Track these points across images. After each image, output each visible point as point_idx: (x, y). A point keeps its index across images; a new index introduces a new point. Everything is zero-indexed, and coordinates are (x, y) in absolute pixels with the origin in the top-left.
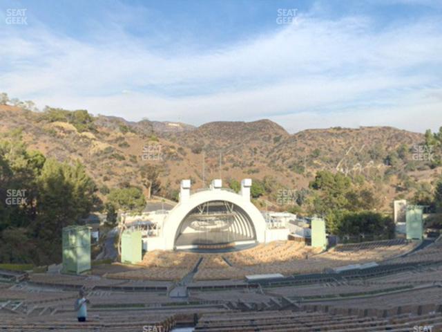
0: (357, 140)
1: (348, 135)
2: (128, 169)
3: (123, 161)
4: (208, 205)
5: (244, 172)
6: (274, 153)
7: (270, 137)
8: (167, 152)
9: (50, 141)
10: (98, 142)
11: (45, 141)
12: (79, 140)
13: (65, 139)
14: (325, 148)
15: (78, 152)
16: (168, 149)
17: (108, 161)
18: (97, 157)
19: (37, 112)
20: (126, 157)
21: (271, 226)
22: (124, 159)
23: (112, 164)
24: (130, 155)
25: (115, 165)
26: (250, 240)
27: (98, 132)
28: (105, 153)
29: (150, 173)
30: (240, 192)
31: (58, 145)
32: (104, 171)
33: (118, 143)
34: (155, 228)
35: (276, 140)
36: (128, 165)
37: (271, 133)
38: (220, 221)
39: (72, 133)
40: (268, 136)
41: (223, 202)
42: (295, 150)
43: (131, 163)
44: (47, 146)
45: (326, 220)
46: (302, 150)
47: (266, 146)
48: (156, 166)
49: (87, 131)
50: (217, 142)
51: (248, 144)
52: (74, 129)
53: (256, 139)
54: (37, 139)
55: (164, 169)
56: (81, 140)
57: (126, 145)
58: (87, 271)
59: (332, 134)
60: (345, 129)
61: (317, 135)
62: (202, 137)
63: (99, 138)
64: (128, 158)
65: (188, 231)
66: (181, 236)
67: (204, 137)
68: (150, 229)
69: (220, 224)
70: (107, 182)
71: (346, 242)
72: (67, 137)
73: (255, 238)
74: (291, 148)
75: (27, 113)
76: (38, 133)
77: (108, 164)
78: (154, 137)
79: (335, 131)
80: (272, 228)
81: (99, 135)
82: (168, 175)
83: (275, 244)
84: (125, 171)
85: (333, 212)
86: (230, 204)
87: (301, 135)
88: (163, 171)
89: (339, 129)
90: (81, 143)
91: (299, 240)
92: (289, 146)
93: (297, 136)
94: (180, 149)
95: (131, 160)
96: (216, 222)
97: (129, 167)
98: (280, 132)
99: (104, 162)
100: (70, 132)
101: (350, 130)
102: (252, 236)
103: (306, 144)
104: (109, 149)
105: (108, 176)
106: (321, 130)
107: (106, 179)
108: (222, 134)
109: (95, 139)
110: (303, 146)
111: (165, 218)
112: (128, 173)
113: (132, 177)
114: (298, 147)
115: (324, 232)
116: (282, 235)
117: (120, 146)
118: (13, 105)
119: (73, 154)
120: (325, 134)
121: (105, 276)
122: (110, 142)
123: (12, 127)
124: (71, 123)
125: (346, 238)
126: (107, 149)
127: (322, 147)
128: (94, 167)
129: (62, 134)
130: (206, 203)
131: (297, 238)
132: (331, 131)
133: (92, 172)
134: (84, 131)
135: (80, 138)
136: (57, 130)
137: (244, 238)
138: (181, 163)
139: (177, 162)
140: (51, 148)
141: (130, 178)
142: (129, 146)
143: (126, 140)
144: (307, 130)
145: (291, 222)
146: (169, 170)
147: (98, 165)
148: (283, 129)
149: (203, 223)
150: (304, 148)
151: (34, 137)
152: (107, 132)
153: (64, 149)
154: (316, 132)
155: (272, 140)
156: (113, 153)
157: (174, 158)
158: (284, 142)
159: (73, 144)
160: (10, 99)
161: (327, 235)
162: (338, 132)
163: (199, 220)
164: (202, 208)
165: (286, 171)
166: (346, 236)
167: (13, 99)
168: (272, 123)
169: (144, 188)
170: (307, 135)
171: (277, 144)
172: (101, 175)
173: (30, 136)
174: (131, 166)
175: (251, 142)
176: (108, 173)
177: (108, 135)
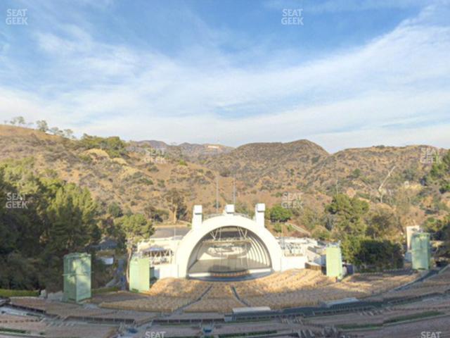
0: (401, 159)
1: (391, 153)
2: (156, 194)
3: (150, 186)
4: (220, 231)
5: (272, 195)
6: (311, 175)
7: (308, 157)
8: (194, 176)
9: (84, 168)
10: (127, 168)
11: (79, 169)
12: (110, 166)
13: (97, 165)
14: (367, 168)
15: (109, 177)
16: (195, 173)
17: (136, 186)
18: (125, 182)
19: (74, 139)
20: (154, 182)
21: (289, 253)
22: (152, 183)
23: (140, 188)
24: (158, 180)
25: (143, 190)
26: (267, 267)
27: (130, 158)
28: (134, 178)
29: (175, 197)
30: (254, 218)
31: (90, 172)
32: (132, 196)
33: (148, 167)
34: (168, 255)
35: (315, 160)
36: (155, 190)
37: (309, 153)
38: (238, 248)
39: (105, 159)
40: (305, 156)
41: (236, 227)
42: (334, 171)
43: (158, 188)
44: (80, 172)
45: (341, 248)
46: (342, 170)
47: (304, 167)
48: (183, 190)
49: (118, 157)
50: (253, 164)
51: (285, 166)
52: (106, 155)
53: (294, 160)
54: (71, 166)
55: (191, 193)
56: (112, 166)
57: (155, 170)
58: (86, 299)
59: (374, 153)
60: (388, 147)
61: (358, 154)
62: (238, 159)
63: (130, 163)
64: (155, 182)
65: (205, 257)
66: (197, 263)
67: (240, 159)
68: (163, 255)
69: (237, 251)
70: (134, 206)
71: (363, 271)
72: (99, 163)
73: (271, 266)
74: (329, 169)
75: (65, 141)
76: (73, 160)
77: (136, 189)
78: (182, 161)
79: (377, 150)
80: (288, 256)
81: (130, 160)
82: (194, 199)
83: (290, 273)
84: (153, 195)
85: (349, 239)
86: (244, 229)
87: (341, 155)
88: (189, 195)
89: (382, 147)
90: (112, 169)
91: (316, 268)
92: (328, 166)
93: (336, 157)
94: (209, 173)
95: (159, 185)
96: (233, 248)
97: (156, 191)
98: (319, 152)
99: (133, 187)
100: (102, 158)
101: (394, 149)
102: (268, 264)
103: (346, 164)
104: (138, 174)
105: (135, 201)
106: (363, 149)
107: (133, 204)
108: (258, 155)
109: (125, 165)
110: (342, 166)
111: (178, 244)
112: (155, 198)
113: (159, 201)
114: (337, 168)
115: (341, 260)
116: (299, 263)
117: (150, 170)
118: (52, 134)
119: (103, 180)
120: (366, 153)
121: (100, 305)
122: (140, 167)
123: (48, 155)
124: (103, 149)
125: (363, 267)
126: (135, 174)
127: (364, 167)
128: (122, 191)
129: (94, 160)
130: (219, 229)
131: (313, 266)
132: (373, 150)
133: (119, 197)
134: (115, 157)
135: (111, 164)
136: (92, 157)
137: (261, 266)
138: (207, 186)
139: (204, 186)
140: (85, 175)
141: (157, 202)
142: (158, 171)
143: (155, 165)
144: (346, 150)
145: (310, 249)
146: (196, 194)
147: (127, 190)
148: (321, 149)
149: (220, 249)
150: (343, 169)
151: (69, 165)
152: (137, 158)
153: (94, 174)
154: (356, 151)
155: (310, 161)
156: (142, 178)
157: (201, 181)
158: (323, 162)
159: (104, 169)
160: (49, 128)
161: (344, 263)
162: (381, 151)
163: (215, 247)
164: (215, 233)
165: (317, 193)
166: (363, 264)
167: (53, 129)
168: (310, 143)
169: (171, 212)
170: (347, 155)
171: (315, 165)
172: (129, 200)
173: (64, 163)
174: (159, 191)
175: (288, 163)
176: (135, 198)
177: (139, 160)
